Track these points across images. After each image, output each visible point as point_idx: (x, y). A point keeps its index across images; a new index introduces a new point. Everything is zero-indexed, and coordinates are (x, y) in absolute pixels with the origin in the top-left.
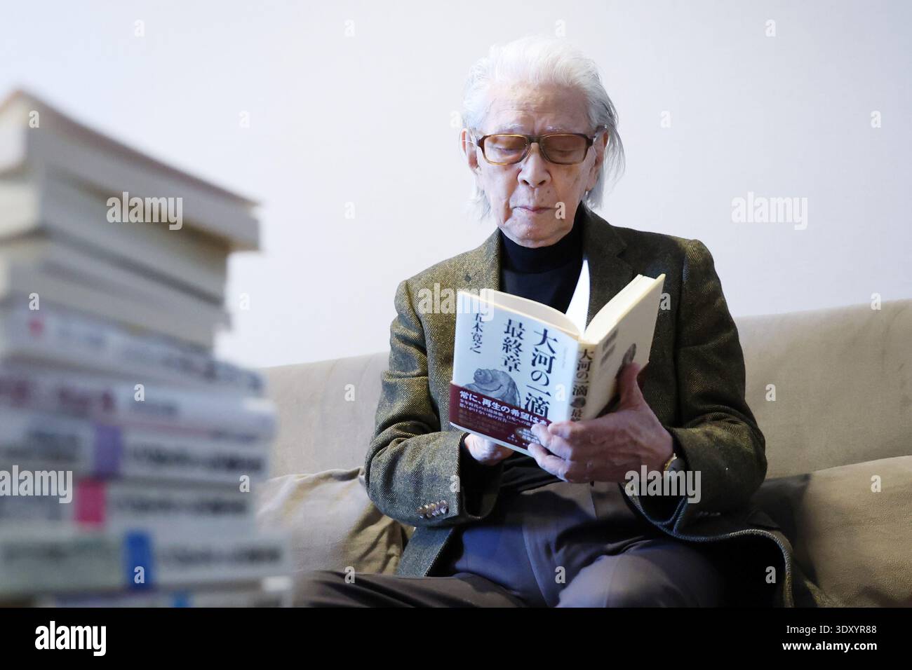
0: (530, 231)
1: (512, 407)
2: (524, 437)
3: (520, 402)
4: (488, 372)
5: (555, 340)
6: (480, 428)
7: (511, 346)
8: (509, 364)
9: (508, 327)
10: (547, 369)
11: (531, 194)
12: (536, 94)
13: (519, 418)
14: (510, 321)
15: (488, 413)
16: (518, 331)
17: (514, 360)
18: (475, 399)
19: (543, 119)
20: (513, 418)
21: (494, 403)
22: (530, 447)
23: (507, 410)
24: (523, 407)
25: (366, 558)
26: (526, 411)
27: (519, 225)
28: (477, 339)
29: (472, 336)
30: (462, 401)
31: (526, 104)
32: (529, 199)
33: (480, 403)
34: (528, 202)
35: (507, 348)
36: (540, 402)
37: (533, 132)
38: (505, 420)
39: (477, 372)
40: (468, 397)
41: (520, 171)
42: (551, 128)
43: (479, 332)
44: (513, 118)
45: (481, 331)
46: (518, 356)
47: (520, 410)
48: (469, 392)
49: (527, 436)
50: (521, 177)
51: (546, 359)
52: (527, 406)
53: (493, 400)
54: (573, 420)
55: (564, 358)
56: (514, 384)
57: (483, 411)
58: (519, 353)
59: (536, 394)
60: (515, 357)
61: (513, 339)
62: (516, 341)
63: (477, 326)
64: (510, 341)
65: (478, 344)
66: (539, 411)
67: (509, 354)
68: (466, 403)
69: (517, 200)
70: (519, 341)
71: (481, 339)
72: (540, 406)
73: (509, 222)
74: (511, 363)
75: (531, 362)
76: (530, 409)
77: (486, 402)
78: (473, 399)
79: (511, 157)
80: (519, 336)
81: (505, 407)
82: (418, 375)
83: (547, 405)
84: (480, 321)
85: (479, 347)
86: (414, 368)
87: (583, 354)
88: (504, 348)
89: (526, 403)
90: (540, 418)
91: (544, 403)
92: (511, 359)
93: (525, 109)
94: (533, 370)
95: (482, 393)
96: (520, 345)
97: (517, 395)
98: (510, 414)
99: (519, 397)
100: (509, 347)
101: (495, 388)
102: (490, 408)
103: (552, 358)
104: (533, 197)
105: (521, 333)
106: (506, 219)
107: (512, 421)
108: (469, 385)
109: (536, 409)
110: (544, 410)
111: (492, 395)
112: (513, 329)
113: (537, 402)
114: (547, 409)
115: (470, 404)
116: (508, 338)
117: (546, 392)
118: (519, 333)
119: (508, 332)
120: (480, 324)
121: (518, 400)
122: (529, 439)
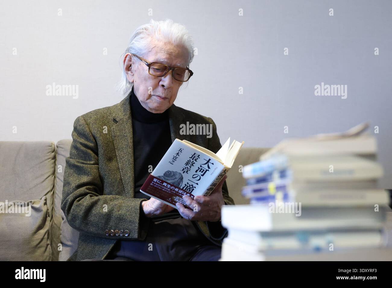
0: (158, 107)
1: (176, 187)
2: (175, 200)
3: (181, 186)
4: (172, 172)
5: (213, 164)
6: (156, 194)
7: (189, 163)
8: (184, 170)
9: (193, 156)
10: (202, 174)
11: (164, 92)
12: (175, 49)
13: (177, 192)
14: (195, 154)
15: (162, 188)
16: (196, 157)
17: (188, 169)
18: (160, 182)
19: (177, 60)
20: (174, 192)
21: (168, 185)
22: (177, 204)
23: (173, 188)
24: (181, 188)
25: (38, 246)
26: (182, 189)
27: (153, 103)
28: (175, 159)
29: (173, 157)
30: (153, 182)
31: (171, 52)
32: (163, 94)
33: (161, 184)
34: (162, 94)
35: (187, 164)
36: (191, 187)
37: (171, 65)
38: (170, 192)
39: (167, 171)
40: (157, 181)
41: (160, 80)
42: (179, 65)
43: (178, 156)
44: (164, 57)
45: (179, 156)
46: (190, 167)
47: (179, 189)
48: (158, 179)
49: (177, 199)
50: (161, 83)
51: (204, 170)
52: (183, 188)
53: (168, 183)
54: (204, 196)
55: (214, 171)
56: (183, 178)
57: (161, 187)
58: (192, 167)
59: (191, 183)
60: (189, 168)
61: (192, 161)
62: (193, 162)
63: (178, 154)
64: (190, 161)
65: (174, 161)
66: (189, 190)
67: (187, 166)
68: (155, 183)
69: (156, 92)
70: (195, 161)
71: (177, 159)
72: (190, 188)
73: (148, 101)
74: (185, 170)
75: (196, 170)
76: (184, 189)
77: (165, 184)
78: (159, 182)
79: (158, 73)
80: (196, 160)
81: (173, 187)
82: (93, 164)
83: (194, 188)
84: (181, 152)
85: (174, 162)
86: (90, 160)
87: (224, 171)
88: (186, 163)
89: (184, 186)
90: (187, 193)
91: (193, 187)
92: (187, 168)
93: (170, 54)
94: (195, 174)
95: (164, 180)
96: (194, 163)
97: (181, 183)
98: (174, 190)
99: (182, 184)
100: (188, 164)
101: (173, 179)
102: (166, 187)
103: (207, 170)
104: (165, 93)
105: (197, 159)
106: (147, 99)
107: (174, 193)
108: (159, 177)
109: (188, 189)
110: (191, 190)
111: (169, 182)
112: (195, 157)
113: (190, 186)
114: (193, 189)
115: (156, 184)
116: (190, 160)
117: (196, 183)
118: (196, 159)
119: (191, 158)
120: (180, 153)
121: (181, 185)
122: (177, 201)
